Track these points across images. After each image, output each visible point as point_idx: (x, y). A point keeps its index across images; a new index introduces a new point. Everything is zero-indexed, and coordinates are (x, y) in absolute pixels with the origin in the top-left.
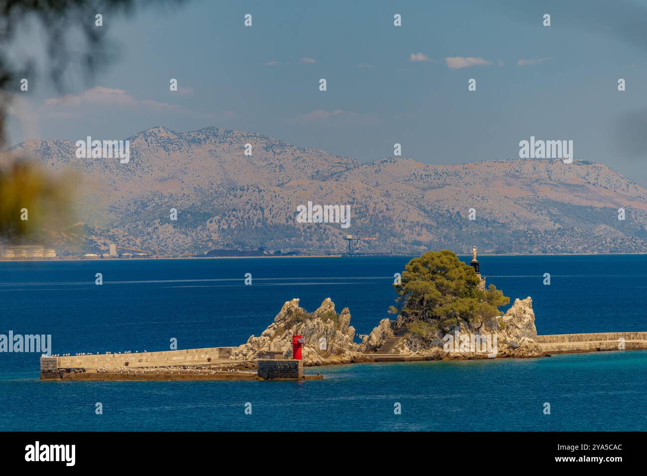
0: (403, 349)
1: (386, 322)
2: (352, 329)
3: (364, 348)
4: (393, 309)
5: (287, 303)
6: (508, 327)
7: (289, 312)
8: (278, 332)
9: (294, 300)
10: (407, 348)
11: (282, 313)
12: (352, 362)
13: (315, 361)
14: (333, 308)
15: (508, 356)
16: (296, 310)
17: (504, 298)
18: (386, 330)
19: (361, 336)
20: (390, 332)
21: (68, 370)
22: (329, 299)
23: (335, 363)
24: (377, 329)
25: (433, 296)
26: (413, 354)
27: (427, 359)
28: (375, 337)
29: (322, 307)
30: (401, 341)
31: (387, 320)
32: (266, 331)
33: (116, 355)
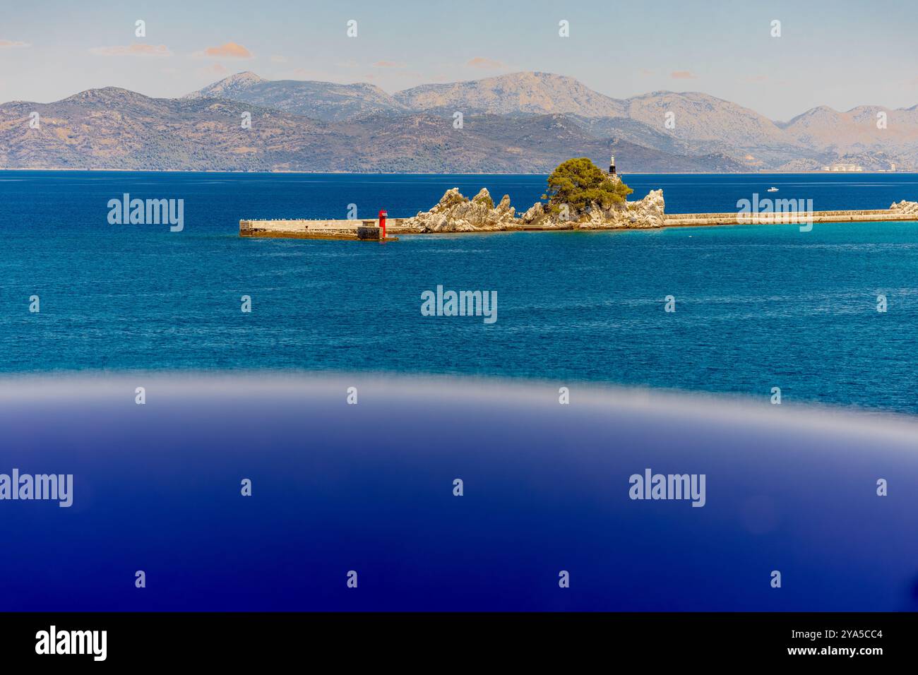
0: (546, 222)
1: (539, 204)
2: (513, 208)
3: (522, 221)
4: (544, 196)
5: (449, 191)
6: (638, 209)
7: (450, 197)
8: (441, 209)
9: (455, 189)
10: (549, 222)
11: (445, 197)
12: (502, 230)
13: (467, 229)
14: (488, 195)
15: (629, 227)
16: (456, 196)
17: (628, 189)
18: (538, 210)
19: (519, 213)
20: (541, 211)
21: (256, 230)
22: (485, 189)
23: (486, 231)
24: (532, 209)
25: (568, 188)
26: (553, 225)
27: (562, 229)
28: (529, 214)
29: (480, 194)
30: (547, 217)
31: (540, 203)
32: (433, 209)
33: (305, 221)
